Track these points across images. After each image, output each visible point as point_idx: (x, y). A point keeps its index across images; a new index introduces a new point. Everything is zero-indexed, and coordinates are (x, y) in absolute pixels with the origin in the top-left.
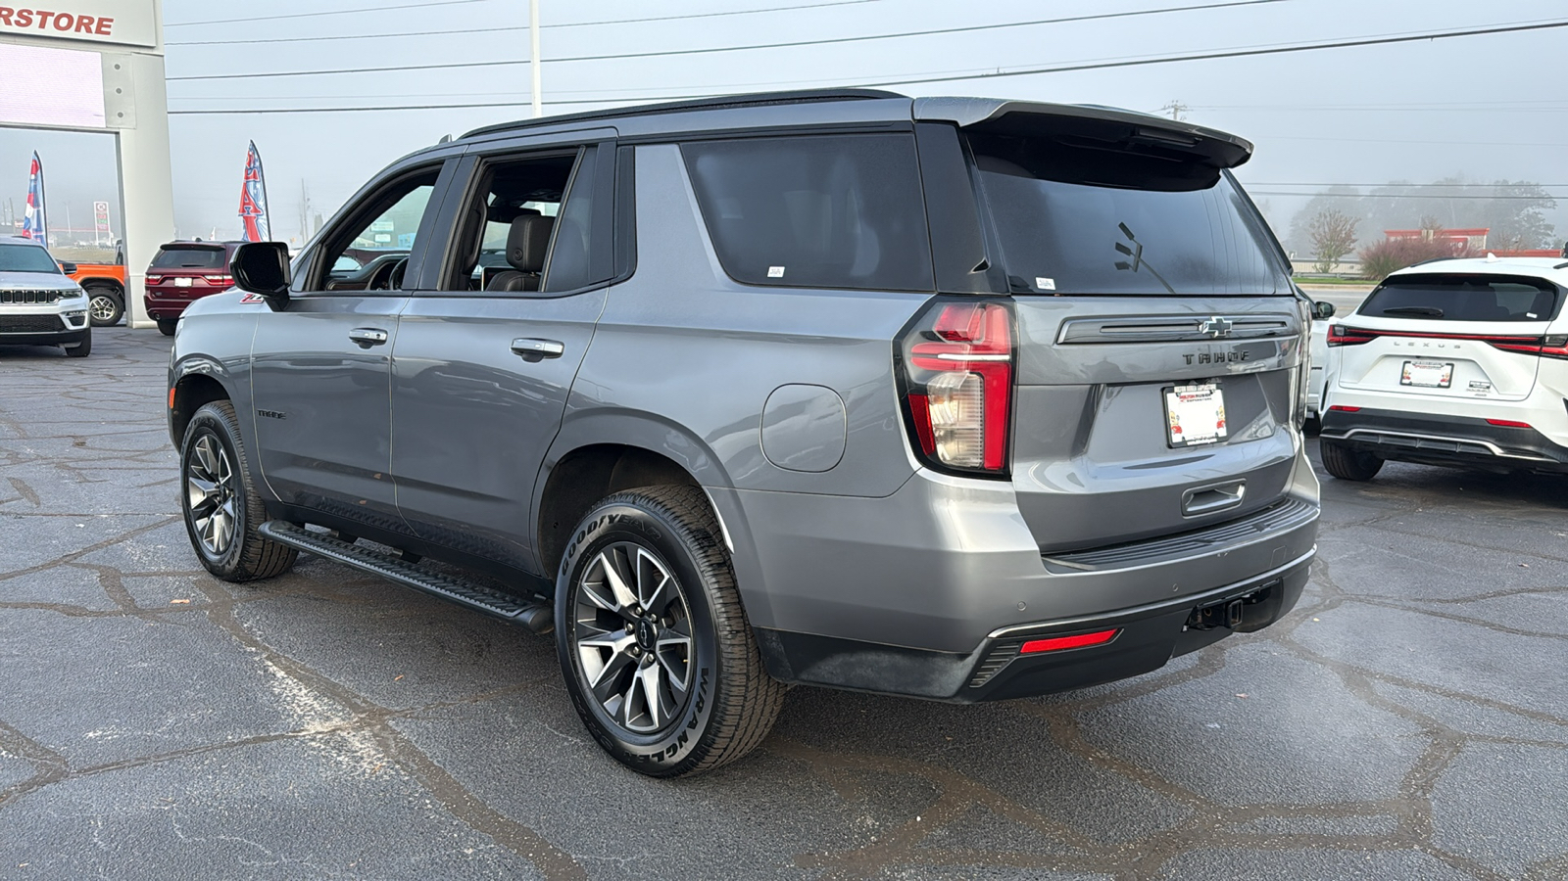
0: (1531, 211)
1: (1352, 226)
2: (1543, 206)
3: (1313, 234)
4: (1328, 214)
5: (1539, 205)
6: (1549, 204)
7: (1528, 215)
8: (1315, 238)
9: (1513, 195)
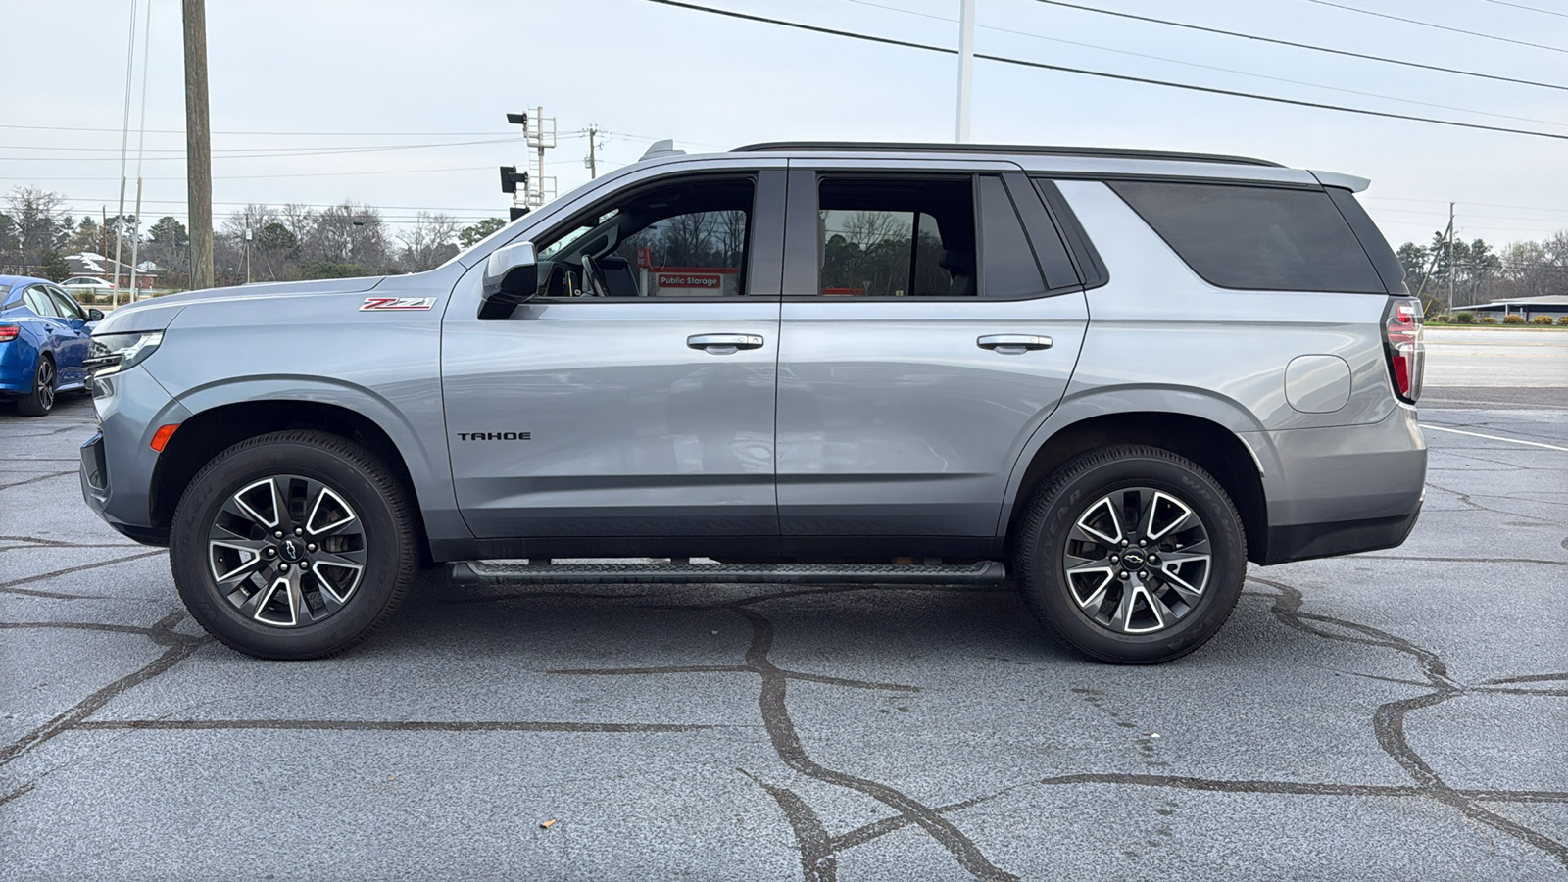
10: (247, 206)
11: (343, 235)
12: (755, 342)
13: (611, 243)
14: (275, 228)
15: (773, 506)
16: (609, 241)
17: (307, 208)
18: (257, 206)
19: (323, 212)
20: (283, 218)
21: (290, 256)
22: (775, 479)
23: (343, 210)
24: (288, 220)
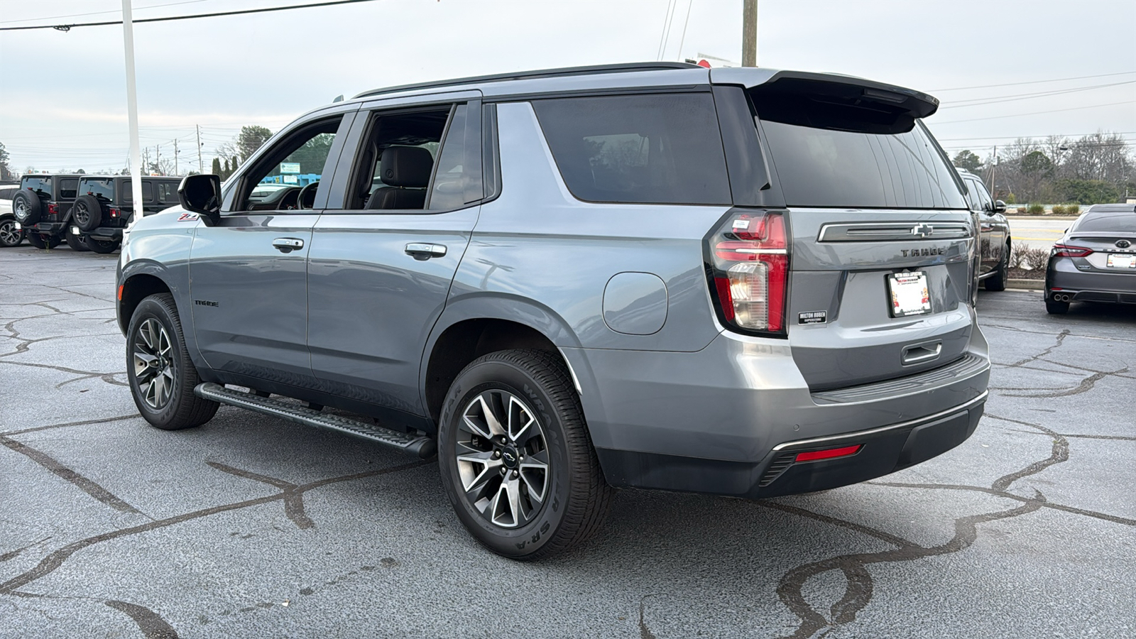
10: (1017, 139)
11: (1092, 157)
14: (1035, 155)
17: (1065, 138)
18: (1024, 139)
19: (1078, 141)
20: (1045, 146)
21: (1045, 176)
23: (1094, 138)
24: (1048, 148)
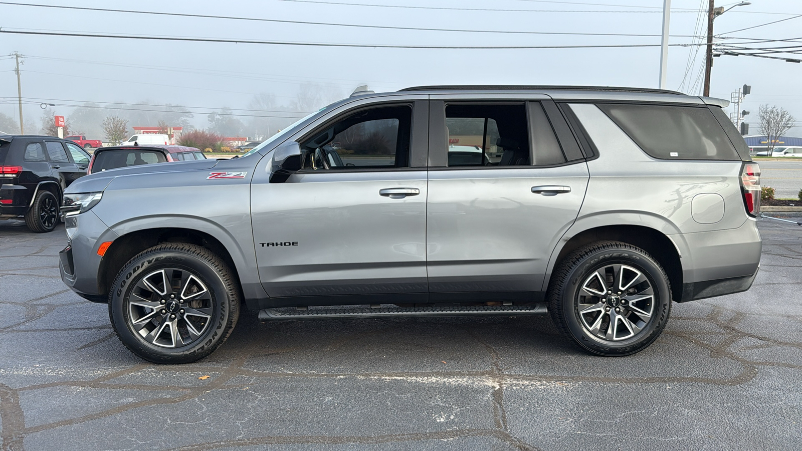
0: (183, 119)
1: (125, 124)
2: (188, 117)
3: (106, 128)
4: (111, 118)
5: (186, 116)
6: (190, 116)
7: (182, 121)
8: (107, 130)
9: (174, 111)
12: (415, 192)
13: (330, 137)
15: (425, 277)
16: (329, 136)
22: (427, 264)
